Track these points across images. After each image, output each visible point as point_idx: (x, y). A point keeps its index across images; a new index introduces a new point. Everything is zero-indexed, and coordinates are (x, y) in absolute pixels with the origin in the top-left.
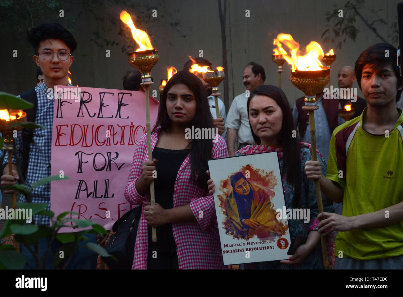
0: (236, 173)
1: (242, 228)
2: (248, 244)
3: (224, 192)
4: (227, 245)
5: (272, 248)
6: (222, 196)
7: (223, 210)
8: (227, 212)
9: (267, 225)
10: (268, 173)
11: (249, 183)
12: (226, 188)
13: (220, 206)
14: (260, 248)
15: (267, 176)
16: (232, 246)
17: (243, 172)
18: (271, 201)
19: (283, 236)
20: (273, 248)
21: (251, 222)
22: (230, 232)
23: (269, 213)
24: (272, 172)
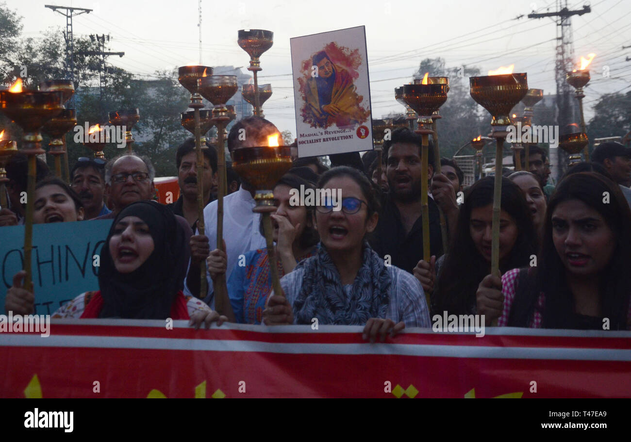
0: (319, 52)
1: (321, 115)
2: (326, 134)
3: (305, 74)
4: (303, 134)
5: (351, 138)
6: (303, 79)
8: (306, 98)
9: (348, 111)
10: (353, 51)
11: (332, 63)
13: (299, 91)
14: (338, 137)
15: (352, 54)
16: (309, 135)
17: (326, 51)
18: (354, 83)
19: (364, 124)
21: (331, 108)
22: (308, 120)
23: (350, 98)
24: (357, 50)
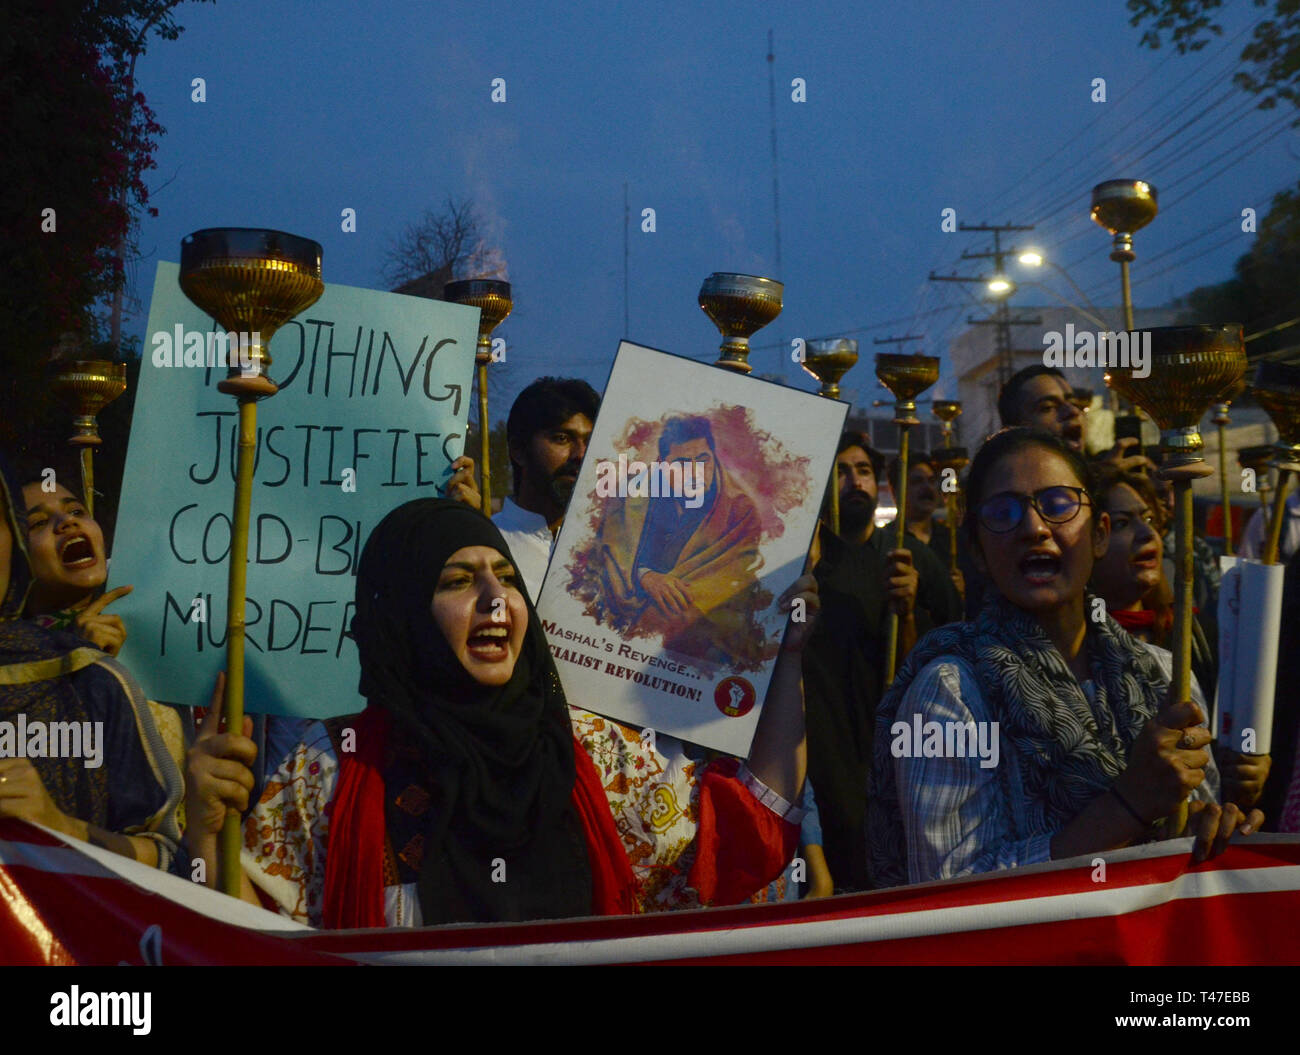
0: (692, 416)
1: (629, 594)
2: (623, 653)
4: (553, 625)
5: (692, 698)
7: (592, 510)
8: (602, 523)
9: (713, 618)
10: (793, 458)
11: (717, 463)
12: (637, 448)
14: (655, 679)
15: (785, 465)
16: (569, 635)
17: (712, 423)
18: (760, 548)
19: (746, 675)
20: (696, 696)
21: (667, 586)
22: (582, 591)
23: (735, 583)
24: (806, 460)
